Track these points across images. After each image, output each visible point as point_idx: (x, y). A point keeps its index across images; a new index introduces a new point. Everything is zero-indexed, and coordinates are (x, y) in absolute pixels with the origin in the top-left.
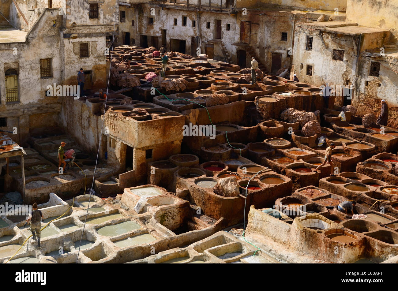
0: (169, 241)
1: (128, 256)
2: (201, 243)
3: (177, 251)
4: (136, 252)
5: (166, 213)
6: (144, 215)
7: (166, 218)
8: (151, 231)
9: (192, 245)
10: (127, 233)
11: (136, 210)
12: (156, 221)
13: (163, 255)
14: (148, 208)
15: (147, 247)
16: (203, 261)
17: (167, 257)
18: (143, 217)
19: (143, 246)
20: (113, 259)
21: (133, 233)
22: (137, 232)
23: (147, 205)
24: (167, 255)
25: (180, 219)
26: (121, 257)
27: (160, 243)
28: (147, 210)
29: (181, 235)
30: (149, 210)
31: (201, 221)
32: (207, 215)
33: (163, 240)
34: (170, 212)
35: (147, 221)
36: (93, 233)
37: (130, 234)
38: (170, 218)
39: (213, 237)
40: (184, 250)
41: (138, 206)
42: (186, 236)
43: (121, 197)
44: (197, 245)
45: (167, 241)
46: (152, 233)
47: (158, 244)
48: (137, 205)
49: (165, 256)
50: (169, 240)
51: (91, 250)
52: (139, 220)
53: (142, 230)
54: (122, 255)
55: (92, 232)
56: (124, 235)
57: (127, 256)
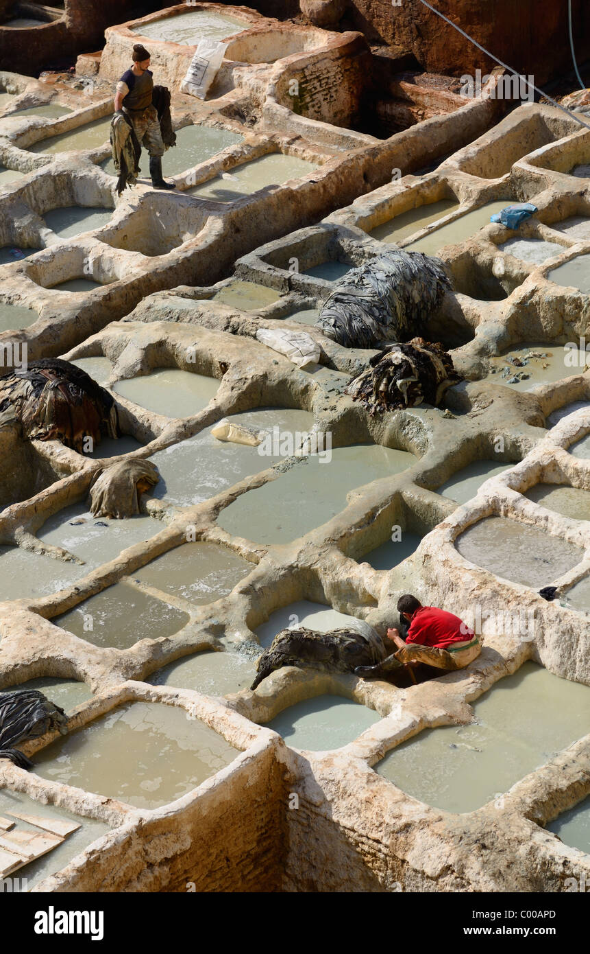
0: (367, 162)
1: (256, 227)
2: (477, 149)
3: (413, 185)
4: (278, 208)
5: (306, 82)
6: (233, 101)
7: (308, 100)
8: (289, 143)
9: (452, 161)
10: (212, 161)
11: (192, 88)
12: (286, 110)
13: (374, 204)
14: (235, 73)
15: (307, 190)
16: (514, 199)
17: (387, 207)
18: (231, 106)
19: (294, 187)
20: (216, 242)
21: (232, 158)
22: (242, 152)
23: (227, 68)
24: (387, 201)
25: (348, 98)
26: (237, 231)
27: (342, 173)
28: (236, 83)
29: (395, 137)
30: (244, 80)
31: (427, 90)
32: (435, 72)
33: (348, 161)
34: (318, 77)
35: (248, 119)
36: (97, 178)
37: (225, 163)
38: (320, 97)
39: (509, 128)
40: (435, 180)
41: (200, 74)
42: (415, 140)
43: (98, 65)
44: (468, 159)
45: (362, 162)
46: (294, 146)
47: (337, 176)
48: (191, 71)
49: (382, 205)
50: (367, 157)
51: (117, 228)
52: (221, 117)
53: (255, 145)
54: (238, 225)
55: (92, 175)
56: (207, 167)
57: (253, 225)
